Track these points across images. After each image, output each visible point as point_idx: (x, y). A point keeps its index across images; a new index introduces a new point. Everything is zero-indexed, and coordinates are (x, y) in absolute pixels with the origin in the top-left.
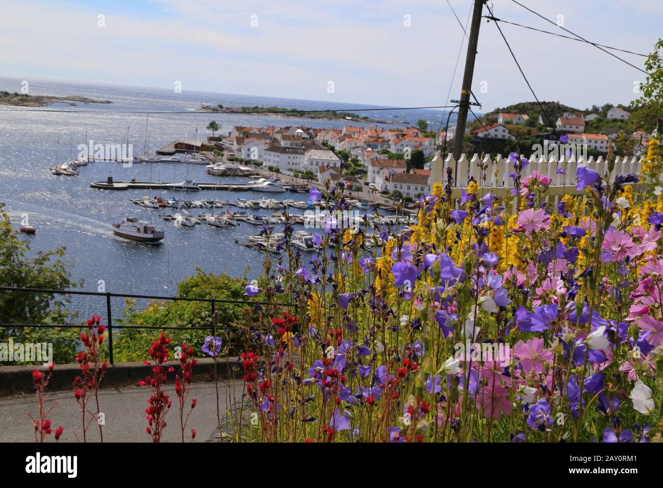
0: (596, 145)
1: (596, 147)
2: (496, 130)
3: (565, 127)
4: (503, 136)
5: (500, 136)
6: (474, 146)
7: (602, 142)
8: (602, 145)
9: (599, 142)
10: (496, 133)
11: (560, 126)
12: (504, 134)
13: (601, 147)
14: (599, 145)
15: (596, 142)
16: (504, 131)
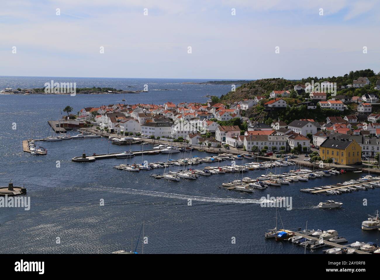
0: (337, 107)
1: (337, 108)
2: (279, 102)
3: (315, 97)
4: (284, 105)
5: (281, 106)
6: (267, 113)
7: (340, 105)
8: (340, 107)
9: (338, 105)
10: (279, 104)
11: (312, 97)
12: (284, 104)
13: (340, 108)
14: (338, 106)
15: (337, 105)
16: (283, 102)
